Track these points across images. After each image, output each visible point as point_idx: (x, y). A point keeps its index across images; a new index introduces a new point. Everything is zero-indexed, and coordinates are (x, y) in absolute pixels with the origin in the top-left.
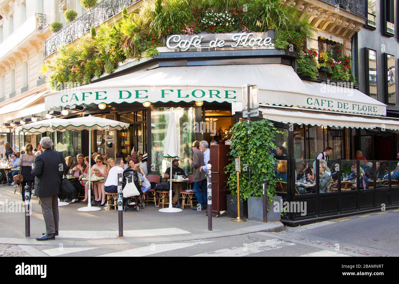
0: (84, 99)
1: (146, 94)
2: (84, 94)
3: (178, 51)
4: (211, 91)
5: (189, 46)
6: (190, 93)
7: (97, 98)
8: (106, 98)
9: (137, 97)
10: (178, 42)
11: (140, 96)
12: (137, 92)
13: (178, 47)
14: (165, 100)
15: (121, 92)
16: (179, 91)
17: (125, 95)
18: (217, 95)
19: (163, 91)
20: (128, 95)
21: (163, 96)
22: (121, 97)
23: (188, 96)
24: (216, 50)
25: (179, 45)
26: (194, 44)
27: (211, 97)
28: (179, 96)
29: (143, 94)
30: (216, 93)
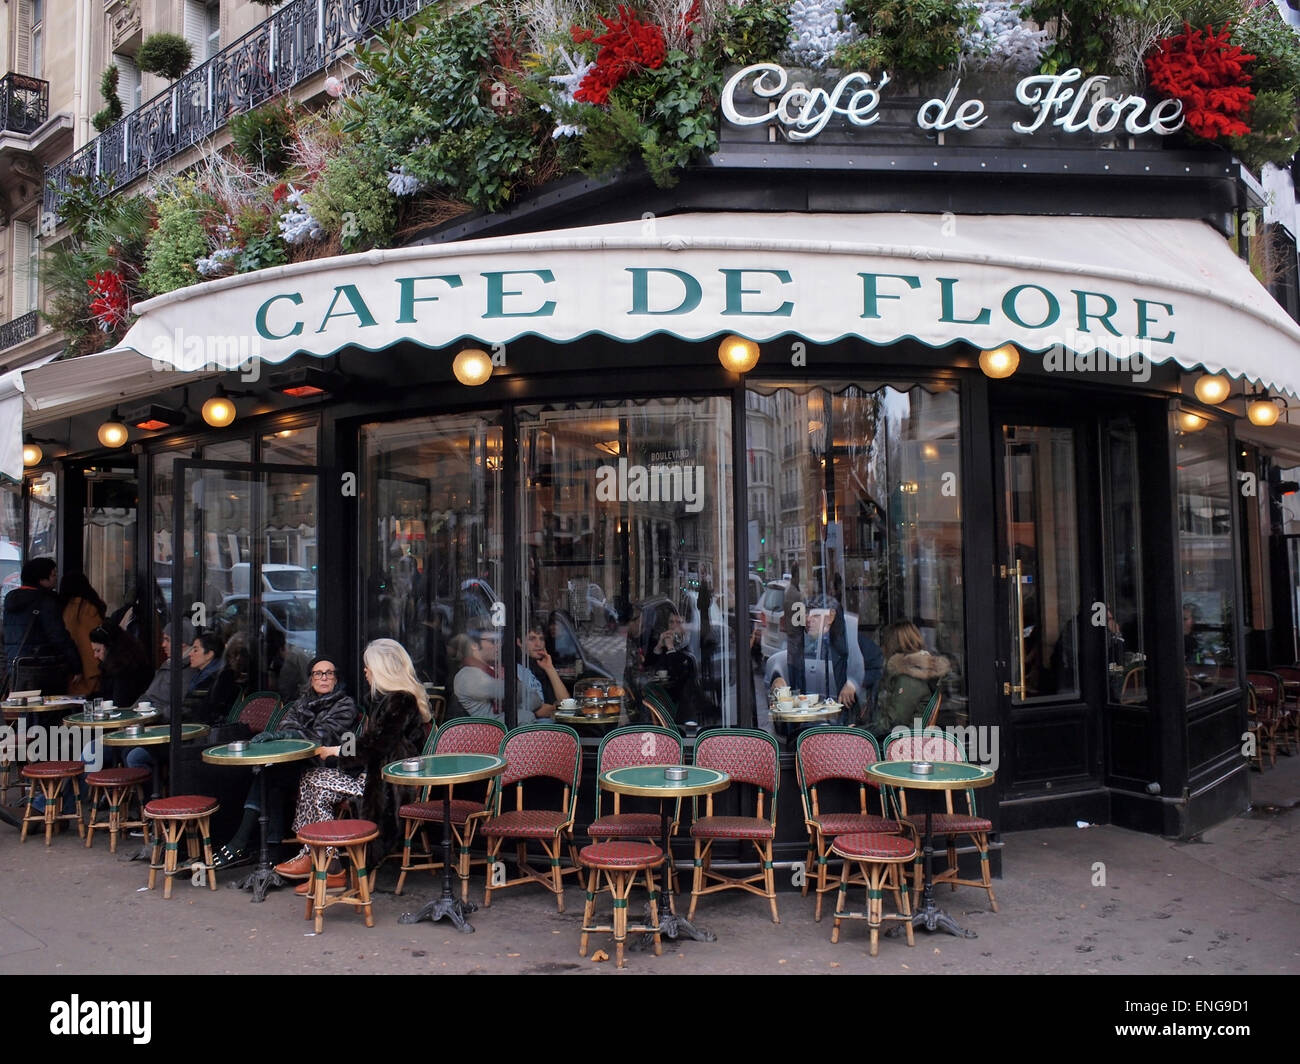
0: (407, 314)
1: (783, 292)
2: (407, 285)
4: (1081, 296)
6: (993, 297)
7: (495, 308)
8: (548, 308)
9: (733, 306)
11: (747, 303)
12: (733, 277)
14: (881, 332)
15: (640, 277)
16: (947, 284)
17: (665, 291)
19: (869, 280)
20: (680, 291)
21: (870, 310)
22: (640, 303)
23: (984, 316)
27: (1083, 327)
28: (947, 315)
29: (763, 292)
30: (1102, 307)
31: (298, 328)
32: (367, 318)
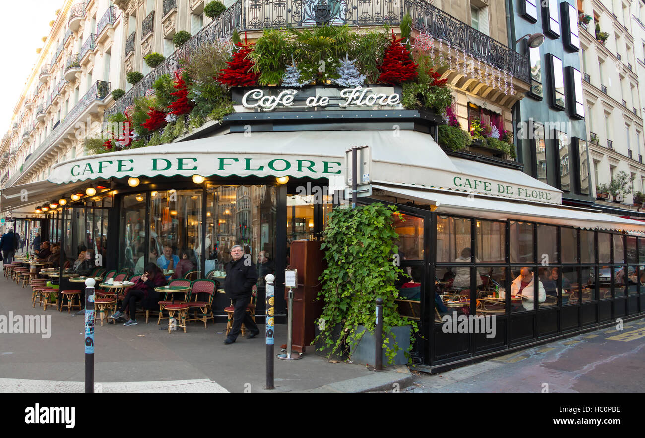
0: (100, 171)
1: (194, 164)
2: (101, 164)
3: (259, 111)
4: (300, 162)
5: (275, 104)
6: (265, 164)
7: (120, 170)
8: (132, 169)
10: (260, 99)
11: (184, 167)
13: (259, 106)
16: (248, 161)
17: (162, 165)
18: (309, 168)
20: (165, 165)
22: (155, 168)
23: (261, 168)
24: (315, 110)
25: (261, 103)
26: (284, 102)
27: (300, 169)
28: (248, 168)
29: (189, 164)
30: (309, 164)
31: (79, 174)
32: (92, 172)
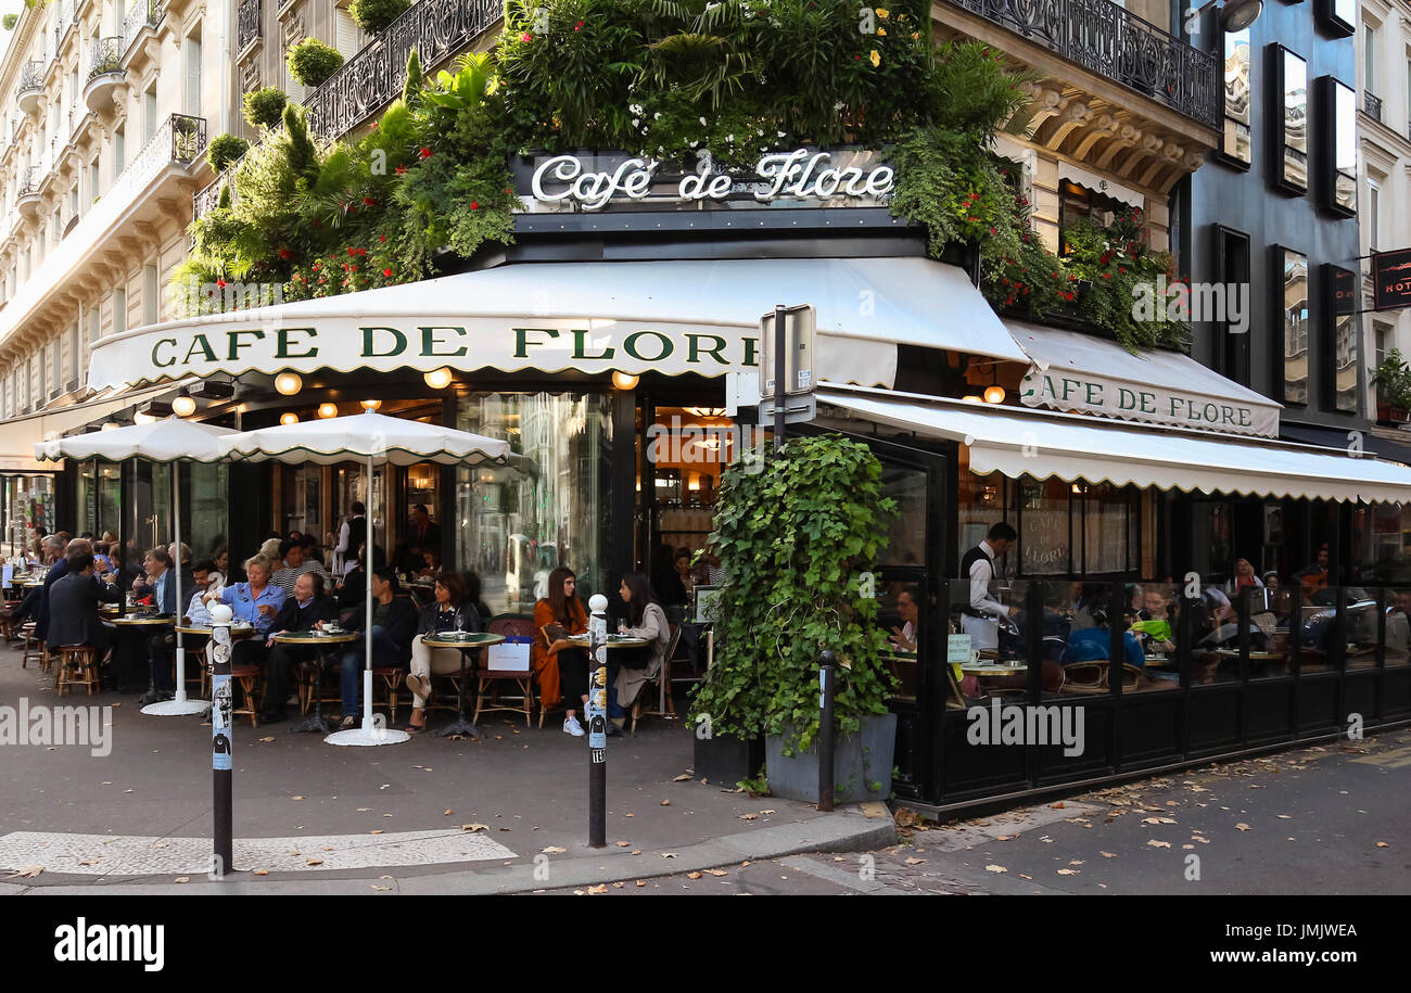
2: (234, 336)
3: (572, 210)
5: (608, 193)
9: (427, 350)
12: (427, 332)
13: (572, 198)
15: (368, 333)
19: (521, 333)
24: (700, 207)
25: (575, 189)
26: (629, 188)
27: (693, 358)
